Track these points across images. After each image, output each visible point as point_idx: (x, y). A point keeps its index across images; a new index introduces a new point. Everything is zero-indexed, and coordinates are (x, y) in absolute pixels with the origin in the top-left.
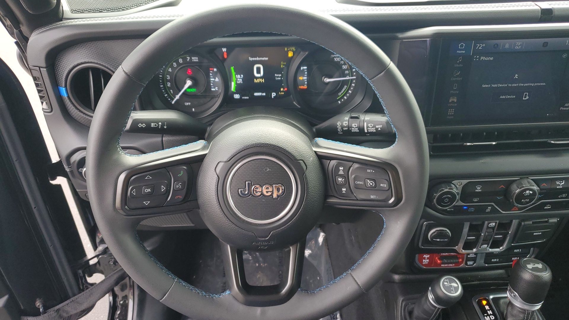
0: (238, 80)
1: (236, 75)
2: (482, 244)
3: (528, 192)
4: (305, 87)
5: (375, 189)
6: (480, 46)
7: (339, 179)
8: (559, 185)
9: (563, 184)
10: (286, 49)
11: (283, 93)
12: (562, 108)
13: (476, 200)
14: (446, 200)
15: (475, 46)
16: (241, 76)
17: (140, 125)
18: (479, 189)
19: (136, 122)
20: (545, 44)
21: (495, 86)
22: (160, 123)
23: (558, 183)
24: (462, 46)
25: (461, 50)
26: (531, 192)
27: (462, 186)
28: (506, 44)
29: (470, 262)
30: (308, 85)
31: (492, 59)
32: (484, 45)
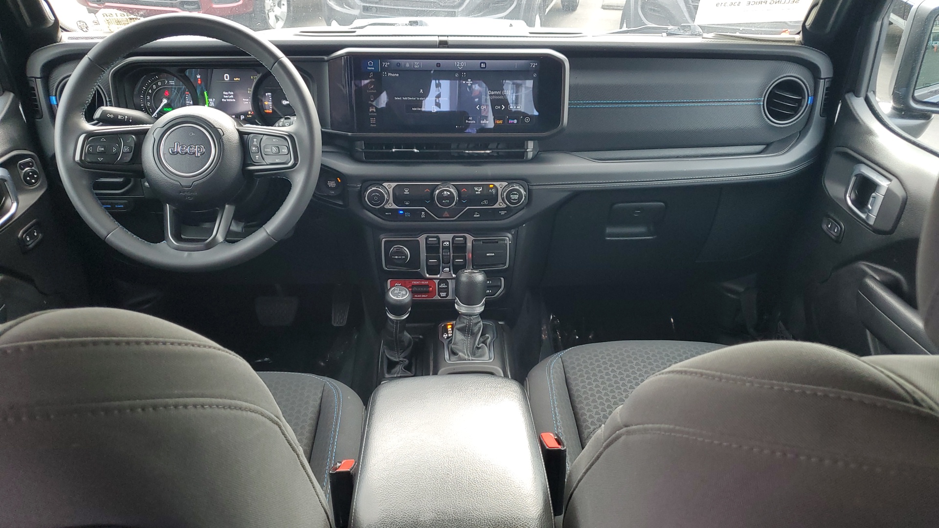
0: (211, 103)
1: (208, 98)
2: (443, 268)
3: (445, 192)
4: (271, 111)
5: (278, 153)
6: (385, 64)
7: (253, 148)
8: (478, 191)
9: (481, 190)
10: (252, 77)
11: (251, 116)
12: (467, 121)
13: (407, 203)
14: (376, 198)
15: (382, 64)
16: (213, 100)
17: (109, 115)
18: (407, 192)
19: (104, 113)
20: (438, 65)
21: (406, 98)
22: (126, 117)
23: (476, 189)
24: (371, 63)
25: (370, 67)
26: (449, 193)
27: (392, 188)
28: (407, 63)
29: (443, 293)
30: (273, 109)
31: (398, 75)
32: (389, 64)
